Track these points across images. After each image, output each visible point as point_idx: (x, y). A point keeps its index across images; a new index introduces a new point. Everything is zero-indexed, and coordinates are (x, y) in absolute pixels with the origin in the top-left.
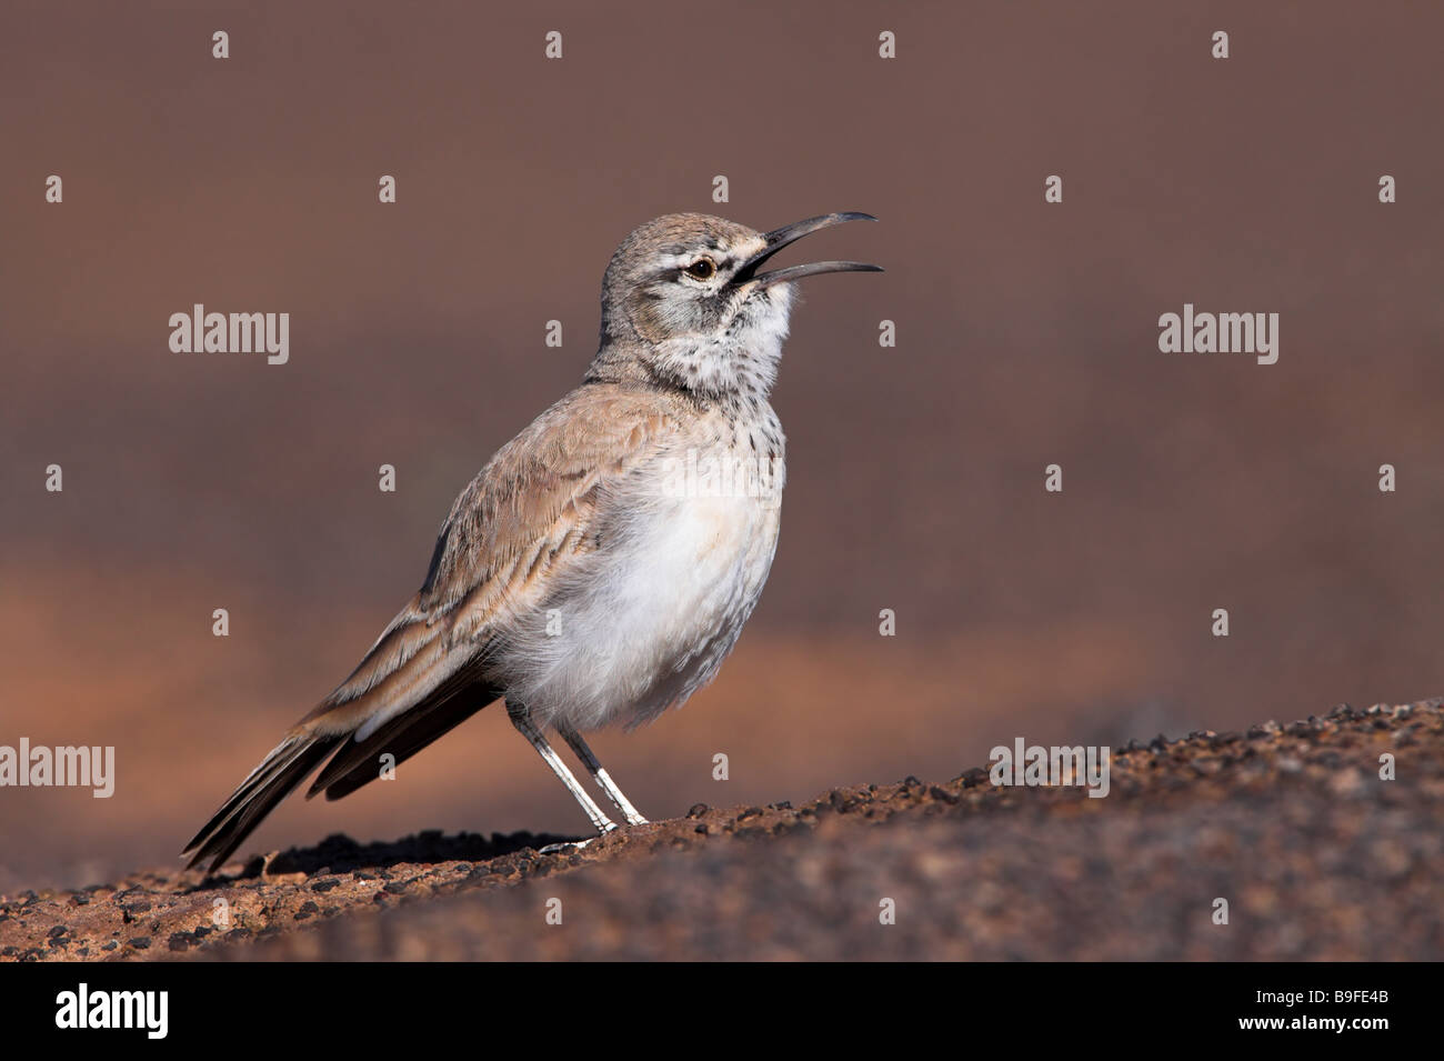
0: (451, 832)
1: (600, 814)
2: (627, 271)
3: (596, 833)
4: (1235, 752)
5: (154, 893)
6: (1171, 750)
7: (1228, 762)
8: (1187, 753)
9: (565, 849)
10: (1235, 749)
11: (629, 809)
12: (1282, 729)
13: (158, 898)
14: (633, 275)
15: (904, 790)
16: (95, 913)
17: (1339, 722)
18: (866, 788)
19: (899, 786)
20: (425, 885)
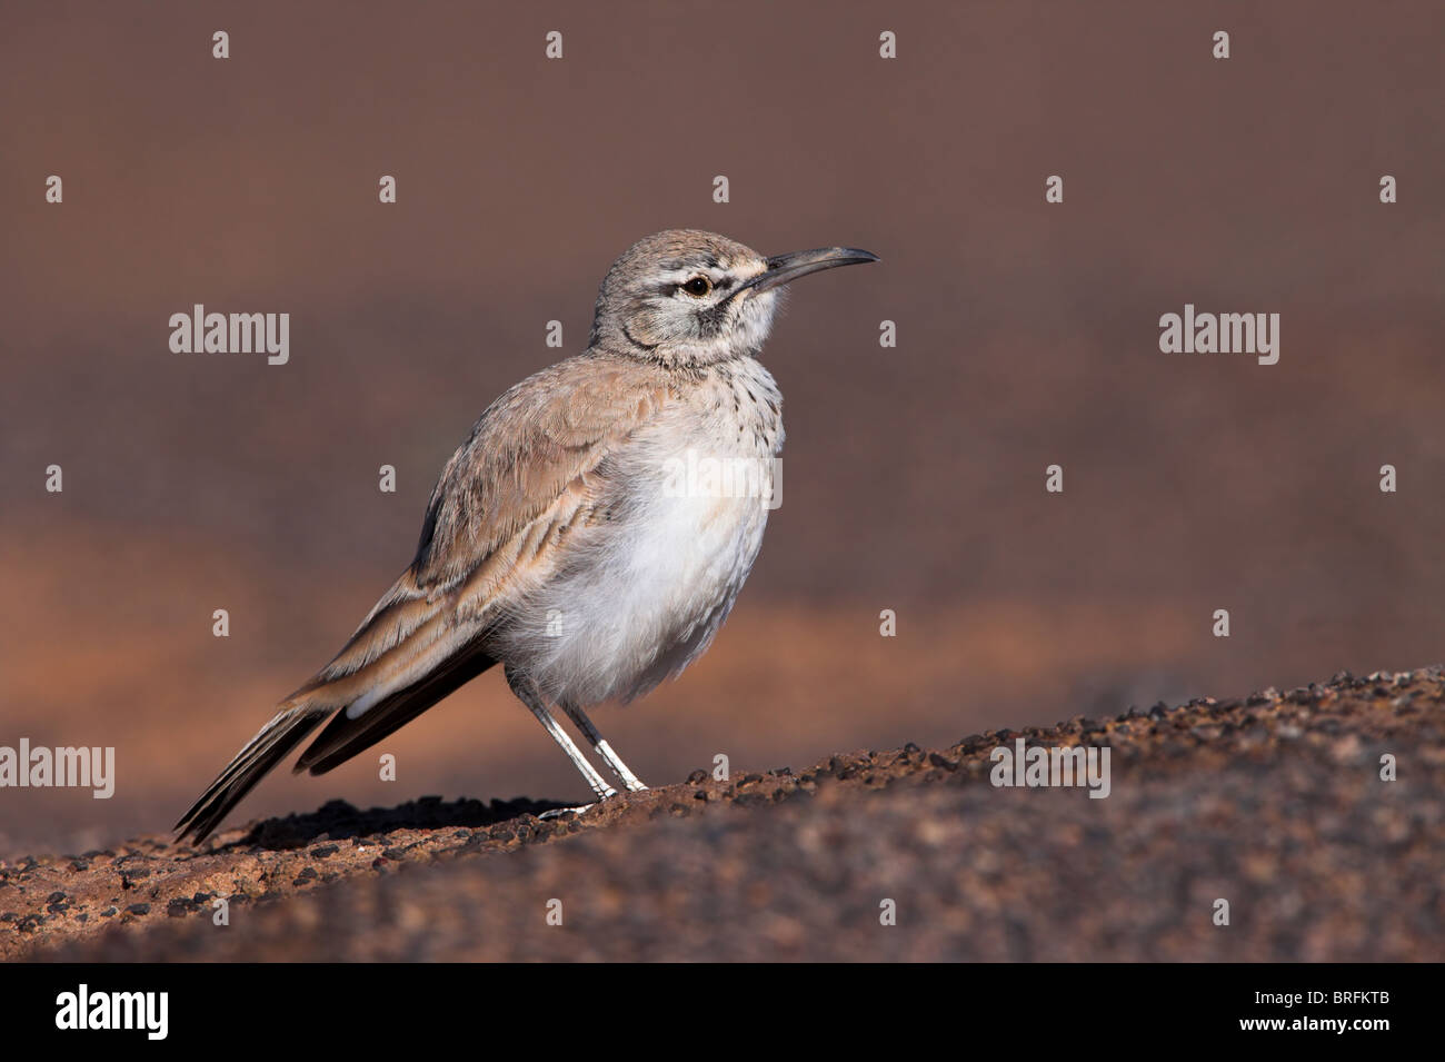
0: (450, 798)
1: (600, 779)
2: (626, 282)
3: (596, 799)
4: (1235, 719)
5: (153, 859)
6: (1171, 717)
7: (1229, 729)
8: (1187, 719)
9: (564, 814)
10: (1236, 716)
11: (628, 775)
12: (1282, 696)
13: (157, 864)
14: (632, 287)
15: (904, 756)
16: (94, 879)
17: (1340, 690)
18: (866, 755)
19: (898, 752)
20: (423, 852)
